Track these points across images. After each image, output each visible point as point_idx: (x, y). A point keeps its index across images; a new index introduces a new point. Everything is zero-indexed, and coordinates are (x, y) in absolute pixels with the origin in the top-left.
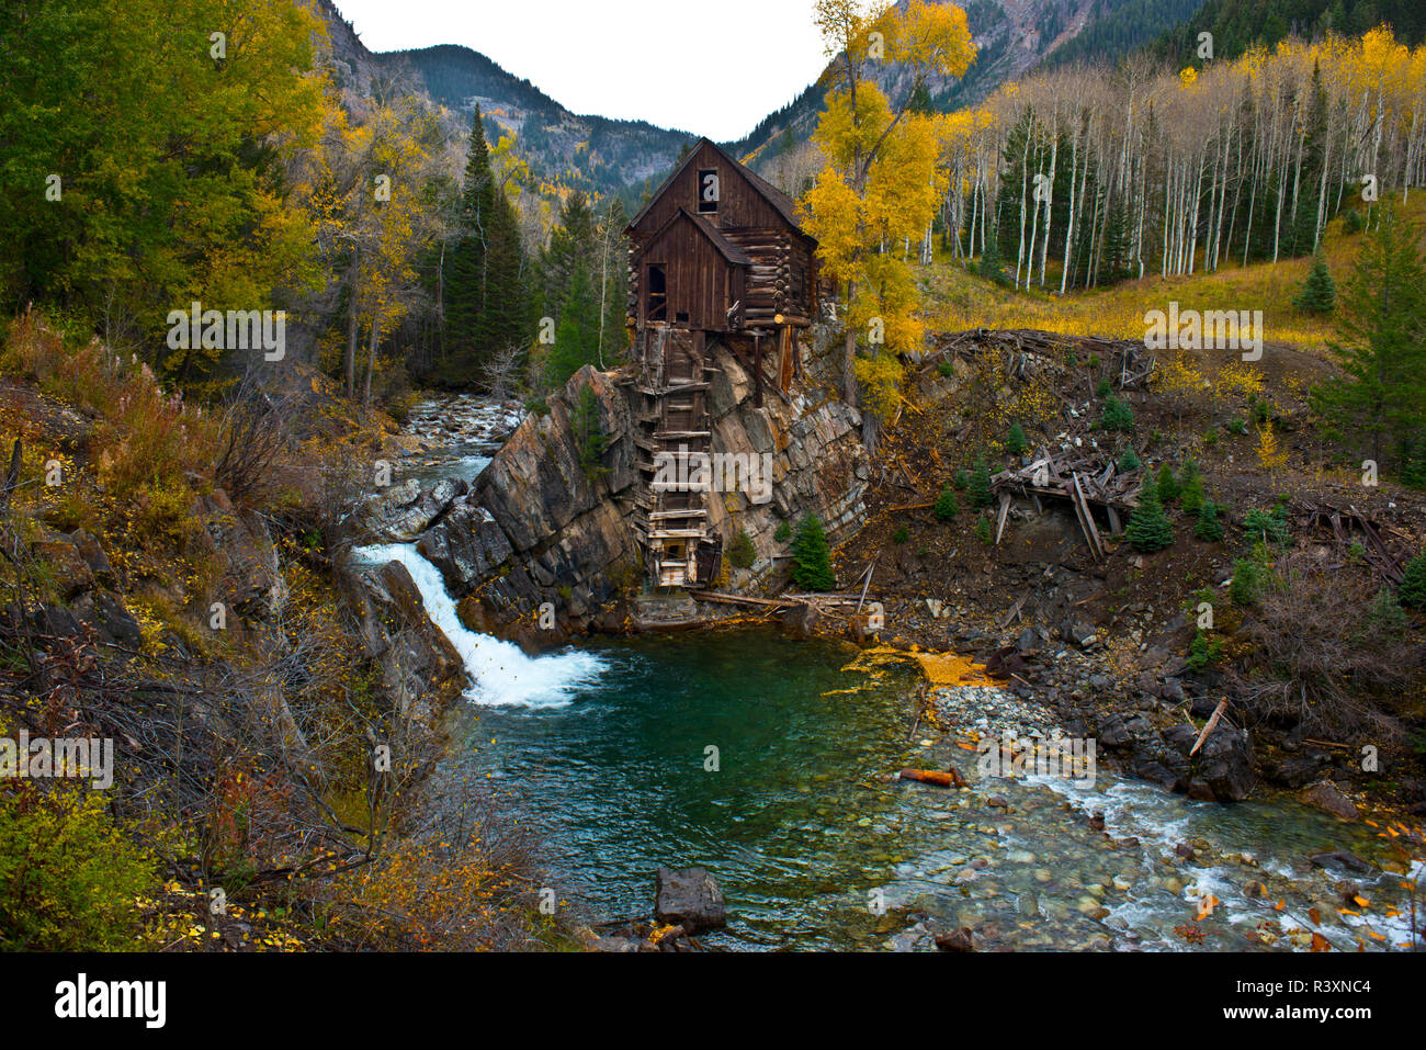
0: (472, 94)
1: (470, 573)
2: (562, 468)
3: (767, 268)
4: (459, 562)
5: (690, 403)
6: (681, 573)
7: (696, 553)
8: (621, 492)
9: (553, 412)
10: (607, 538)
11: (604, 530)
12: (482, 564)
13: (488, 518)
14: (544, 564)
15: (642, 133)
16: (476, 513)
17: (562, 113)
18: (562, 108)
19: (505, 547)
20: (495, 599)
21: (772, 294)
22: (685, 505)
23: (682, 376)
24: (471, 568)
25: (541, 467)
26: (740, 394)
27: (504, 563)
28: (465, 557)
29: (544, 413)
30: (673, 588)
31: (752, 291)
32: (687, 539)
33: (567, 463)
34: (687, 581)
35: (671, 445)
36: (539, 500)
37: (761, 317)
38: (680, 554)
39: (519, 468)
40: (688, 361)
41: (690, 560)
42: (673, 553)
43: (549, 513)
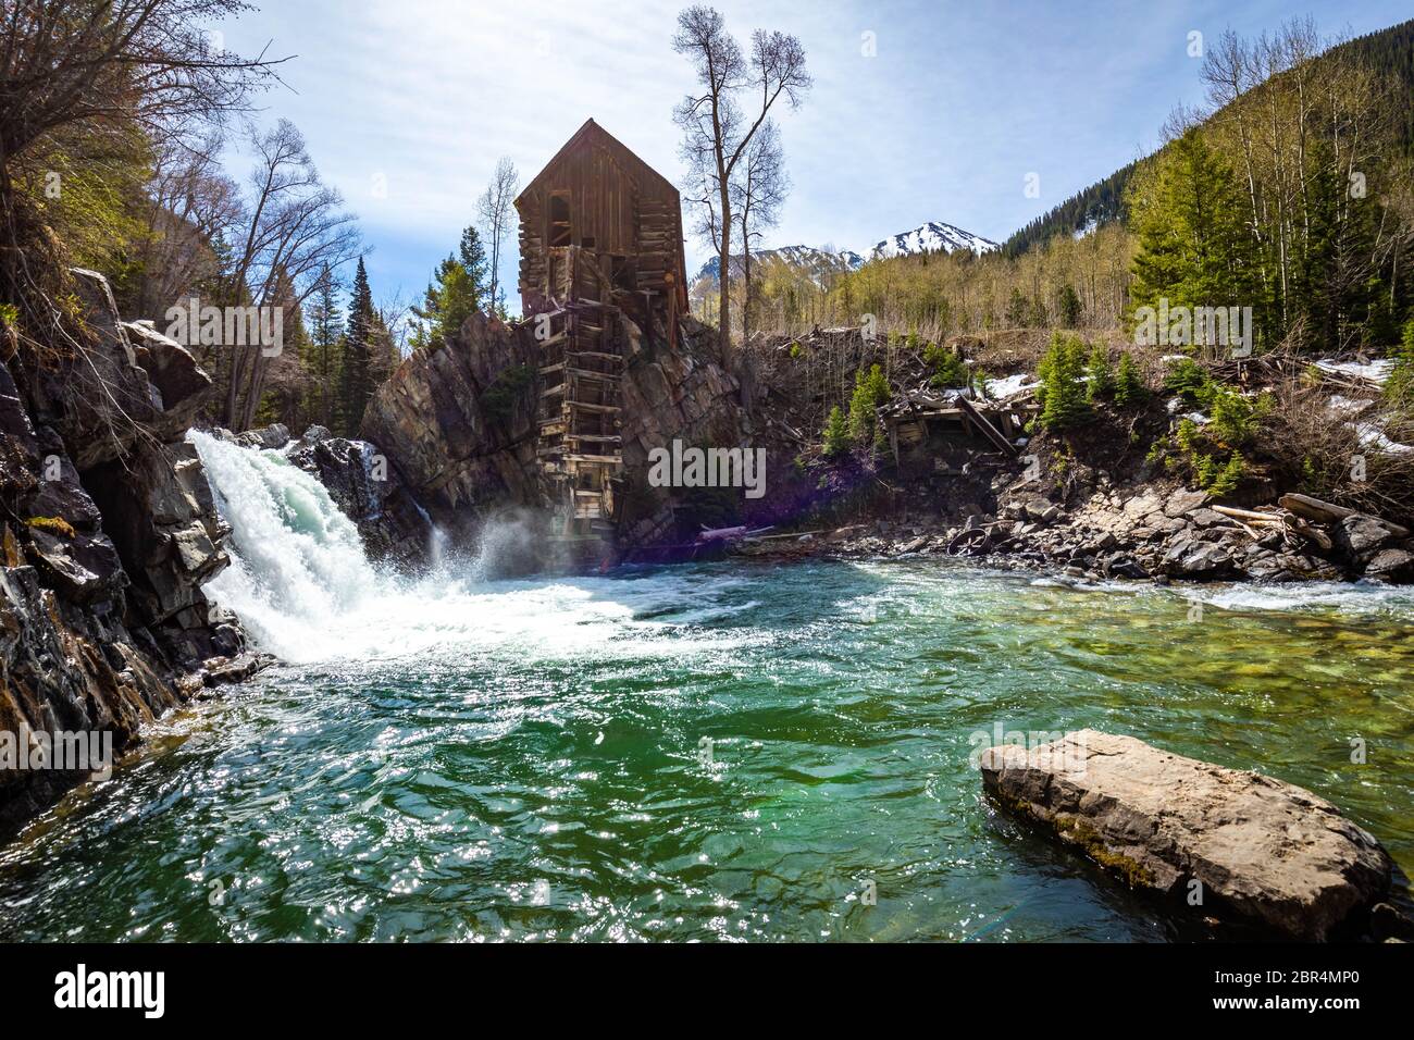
1: (347, 504)
2: (460, 400)
6: (597, 504)
7: (613, 482)
9: (448, 347)
19: (392, 480)
21: (662, 256)
22: (599, 429)
23: (590, 299)
25: (435, 392)
26: (636, 346)
29: (438, 348)
30: (590, 522)
31: (642, 254)
32: (602, 466)
33: (465, 393)
34: (602, 513)
35: (582, 364)
36: (434, 426)
37: (651, 278)
38: (594, 482)
39: (409, 397)
40: (595, 285)
41: (606, 488)
42: (586, 482)
43: (447, 439)
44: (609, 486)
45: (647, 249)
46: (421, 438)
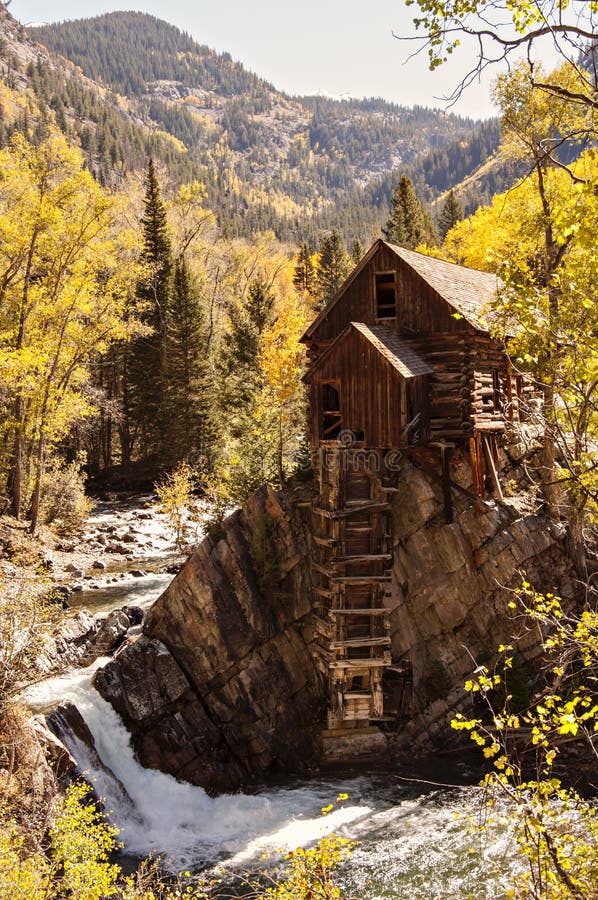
0: (158, 78)
1: (144, 711)
2: (240, 596)
3: (451, 376)
4: (133, 700)
5: (369, 525)
6: (366, 706)
7: (383, 684)
8: (301, 620)
9: (229, 537)
10: (290, 668)
11: (287, 659)
12: (158, 702)
13: (163, 651)
14: (222, 698)
15: (379, 115)
16: (150, 646)
17: (272, 96)
18: (272, 89)
19: (181, 682)
20: (170, 738)
21: (457, 403)
22: (367, 633)
23: (360, 498)
24: (145, 705)
25: (216, 596)
26: (426, 511)
27: (180, 699)
28: (138, 692)
29: (220, 538)
30: (359, 723)
31: (436, 401)
32: (371, 670)
33: (244, 590)
34: (372, 714)
35: (350, 570)
36: (215, 631)
37: (447, 427)
38: (365, 685)
39: (194, 597)
40: (365, 481)
41: (375, 690)
42: (357, 684)
43: (226, 644)
44: (379, 688)
45: (442, 394)
46: (205, 640)
